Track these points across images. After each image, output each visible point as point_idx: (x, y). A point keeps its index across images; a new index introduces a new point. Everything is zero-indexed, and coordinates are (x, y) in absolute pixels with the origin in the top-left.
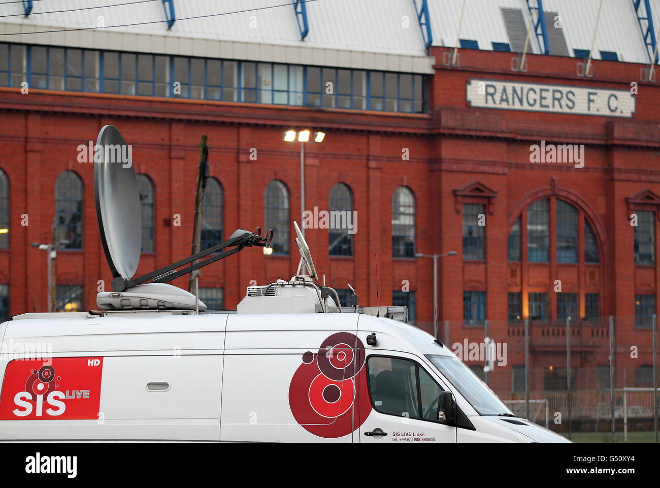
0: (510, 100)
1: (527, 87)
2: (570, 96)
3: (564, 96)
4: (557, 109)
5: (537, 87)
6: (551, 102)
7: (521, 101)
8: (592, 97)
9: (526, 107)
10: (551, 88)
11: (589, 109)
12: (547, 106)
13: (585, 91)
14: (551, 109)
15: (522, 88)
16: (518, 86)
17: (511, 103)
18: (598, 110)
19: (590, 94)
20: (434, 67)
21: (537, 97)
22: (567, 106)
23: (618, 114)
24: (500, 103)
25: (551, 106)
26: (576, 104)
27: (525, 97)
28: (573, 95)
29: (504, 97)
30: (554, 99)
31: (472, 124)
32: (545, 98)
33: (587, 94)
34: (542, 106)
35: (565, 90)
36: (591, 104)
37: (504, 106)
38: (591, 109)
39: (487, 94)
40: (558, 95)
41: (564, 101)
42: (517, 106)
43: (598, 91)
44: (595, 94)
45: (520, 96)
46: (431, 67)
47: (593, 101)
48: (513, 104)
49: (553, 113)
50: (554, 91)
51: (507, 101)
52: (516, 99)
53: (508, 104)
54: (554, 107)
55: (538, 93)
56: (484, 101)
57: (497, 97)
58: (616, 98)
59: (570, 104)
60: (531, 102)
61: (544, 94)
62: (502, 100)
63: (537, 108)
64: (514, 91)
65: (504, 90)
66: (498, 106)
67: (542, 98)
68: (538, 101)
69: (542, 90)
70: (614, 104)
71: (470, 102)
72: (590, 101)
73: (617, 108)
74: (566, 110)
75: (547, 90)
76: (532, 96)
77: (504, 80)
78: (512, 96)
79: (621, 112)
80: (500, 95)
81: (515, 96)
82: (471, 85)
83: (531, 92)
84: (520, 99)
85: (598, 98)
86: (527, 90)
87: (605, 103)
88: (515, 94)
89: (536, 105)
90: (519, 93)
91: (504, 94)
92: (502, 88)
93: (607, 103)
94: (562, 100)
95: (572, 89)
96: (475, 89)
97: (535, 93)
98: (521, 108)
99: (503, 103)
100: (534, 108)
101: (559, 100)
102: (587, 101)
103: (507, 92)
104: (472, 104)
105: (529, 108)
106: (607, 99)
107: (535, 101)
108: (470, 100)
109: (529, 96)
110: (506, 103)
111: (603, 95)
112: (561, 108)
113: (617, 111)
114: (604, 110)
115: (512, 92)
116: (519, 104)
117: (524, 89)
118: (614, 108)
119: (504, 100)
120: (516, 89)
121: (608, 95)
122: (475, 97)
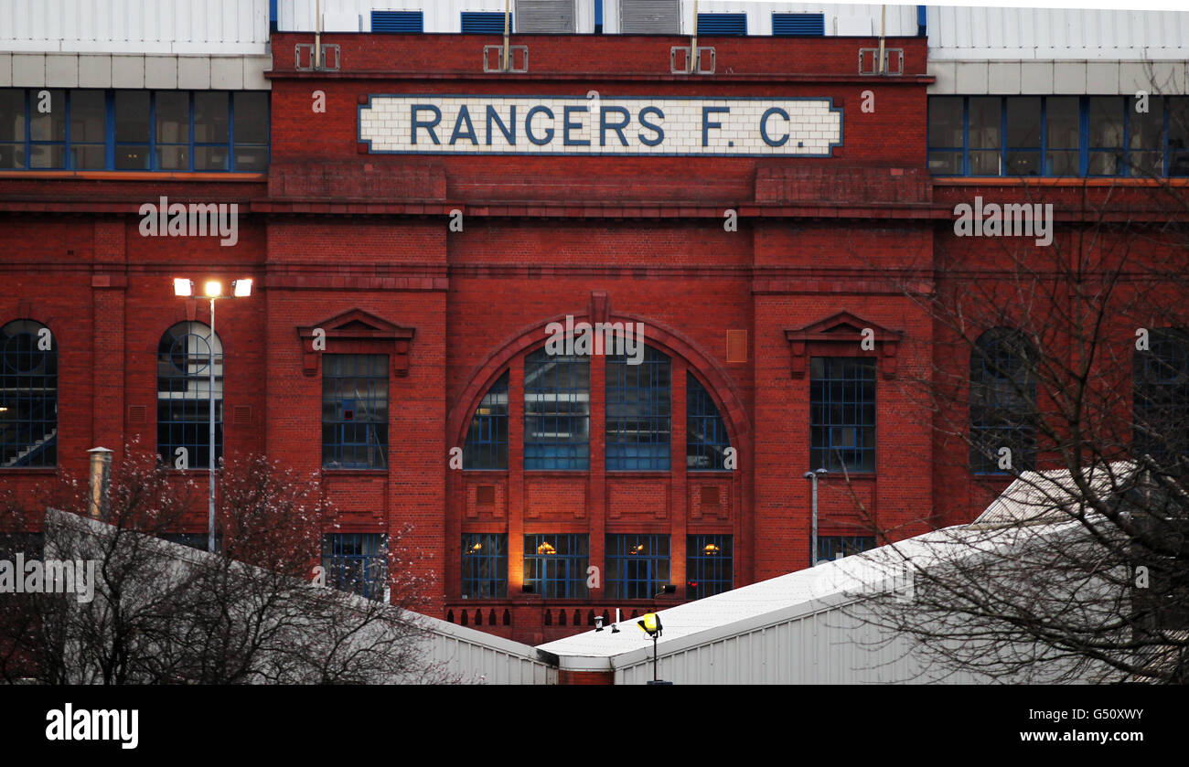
0: (481, 135)
1: (524, 105)
2: (651, 118)
3: (634, 119)
4: (613, 145)
5: (557, 105)
6: (597, 133)
7: (511, 137)
8: (712, 118)
9: (523, 145)
10: (596, 104)
11: (705, 144)
12: (587, 143)
13: (697, 106)
14: (595, 148)
15: (513, 109)
16: (502, 106)
17: (482, 139)
18: (731, 144)
19: (706, 111)
20: (267, 76)
21: (558, 125)
22: (642, 138)
23: (789, 149)
24: (452, 142)
25: (595, 142)
26: (666, 134)
27: (520, 126)
28: (661, 115)
29: (464, 129)
30: (604, 126)
31: (352, 188)
32: (579, 126)
33: (700, 111)
34: (567, 142)
35: (634, 106)
36: (711, 132)
37: (463, 146)
38: (710, 142)
39: (415, 125)
40: (617, 118)
41: (634, 129)
42: (500, 144)
43: (730, 104)
44: (726, 110)
45: (507, 125)
46: (261, 76)
47: (717, 126)
48: (489, 142)
49: (601, 156)
50: (605, 110)
51: (471, 135)
52: (496, 131)
53: (475, 143)
54: (603, 144)
55: (559, 117)
56: (408, 140)
57: (444, 132)
58: (786, 117)
59: (653, 136)
60: (539, 134)
61: (575, 118)
62: (457, 135)
63: (556, 146)
64: (491, 113)
65: (464, 113)
66: (445, 147)
67: (568, 126)
68: (559, 134)
69: (568, 110)
70: (776, 127)
71: (368, 143)
72: (707, 126)
73: (786, 138)
74: (636, 147)
75: (587, 109)
76: (540, 124)
77: (465, 94)
78: (484, 125)
79: (800, 145)
80: (453, 124)
81: (494, 125)
82: (370, 108)
83: (538, 115)
84: (509, 131)
85: (733, 119)
86: (527, 110)
87: (750, 127)
88: (493, 120)
89: (554, 141)
90: (505, 118)
91: (464, 122)
92: (458, 109)
93: (758, 127)
94: (627, 127)
95: (658, 104)
96: (382, 116)
97: (551, 116)
98: (509, 149)
99: (459, 141)
100: (546, 149)
101: (618, 128)
102: (700, 126)
103: (472, 117)
104: (375, 147)
105: (534, 148)
106: (759, 119)
107: (550, 133)
108: (369, 138)
109: (534, 123)
110: (468, 141)
111: (748, 111)
112: (625, 143)
113: (787, 144)
114: (751, 142)
115: (484, 117)
116: (504, 141)
117: (518, 110)
118: (779, 138)
119: (463, 136)
120: (497, 110)
121: (762, 111)
122: (383, 132)
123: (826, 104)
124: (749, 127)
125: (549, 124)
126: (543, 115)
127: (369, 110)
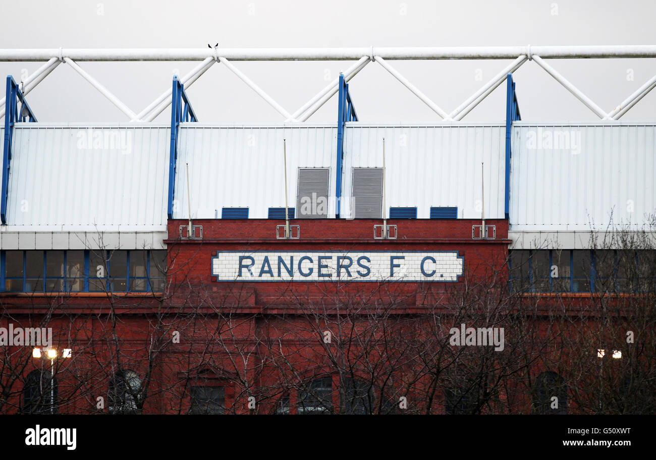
0: (275, 271)
1: (298, 256)
2: (364, 262)
3: (355, 263)
4: (344, 277)
5: (315, 256)
6: (336, 270)
7: (291, 272)
8: (396, 262)
9: (297, 277)
10: (335, 255)
11: (392, 275)
12: (330, 275)
13: (386, 256)
14: (334, 278)
15: (292, 258)
16: (286, 256)
17: (276, 273)
18: (407, 275)
19: (392, 258)
20: (165, 242)
21: (315, 266)
22: (359, 272)
23: (436, 278)
24: (260, 276)
25: (335, 274)
26: (372, 271)
27: (296, 267)
28: (369, 261)
29: (266, 268)
30: (340, 266)
32: (326, 266)
33: (389, 258)
34: (320, 275)
35: (355, 256)
36: (395, 269)
37: (266, 277)
38: (394, 274)
39: (241, 266)
40: (346, 262)
41: (354, 268)
42: (285, 276)
43: (404, 255)
44: (403, 258)
45: (289, 266)
46: (162, 242)
47: (398, 266)
48: (279, 275)
49: (338, 282)
50: (339, 258)
51: (270, 272)
52: (283, 270)
53: (272, 276)
54: (339, 275)
55: (316, 262)
56: (237, 274)
57: (256, 270)
58: (434, 261)
59: (364, 271)
60: (305, 271)
61: (324, 262)
62: (262, 272)
63: (314, 277)
64: (280, 260)
65: (266, 260)
66: (256, 278)
67: (320, 266)
68: (316, 271)
69: (320, 258)
70: (429, 267)
71: (217, 276)
72: (393, 266)
73: (434, 272)
74: (355, 276)
75: (330, 258)
76: (306, 265)
77: (267, 250)
78: (277, 266)
79: (442, 276)
80: (261, 266)
81: (282, 266)
82: (218, 258)
83: (304, 261)
84: (290, 269)
85: (406, 262)
86: (299, 258)
87: (416, 267)
88: (281, 263)
89: (313, 274)
90: (288, 263)
91: (266, 265)
92: (263, 258)
93: (419, 267)
94: (351, 267)
95: (367, 255)
96: (224, 262)
97: (312, 261)
98: (290, 278)
99: (263, 275)
100: (309, 278)
101: (346, 267)
102: (389, 266)
103: (271, 262)
104: (220, 278)
105: (302, 278)
106: (420, 262)
107: (311, 270)
108: (217, 274)
109: (303, 265)
110: (269, 275)
111: (414, 258)
112: (350, 275)
113: (434, 275)
114: (416, 275)
115: (277, 262)
116: (287, 274)
117: (294, 258)
118: (430, 272)
119: (266, 272)
120: (283, 258)
121: (422, 258)
122: (224, 270)
123: (455, 254)
124: (414, 266)
125: (310, 265)
126: (307, 261)
127: (217, 259)
